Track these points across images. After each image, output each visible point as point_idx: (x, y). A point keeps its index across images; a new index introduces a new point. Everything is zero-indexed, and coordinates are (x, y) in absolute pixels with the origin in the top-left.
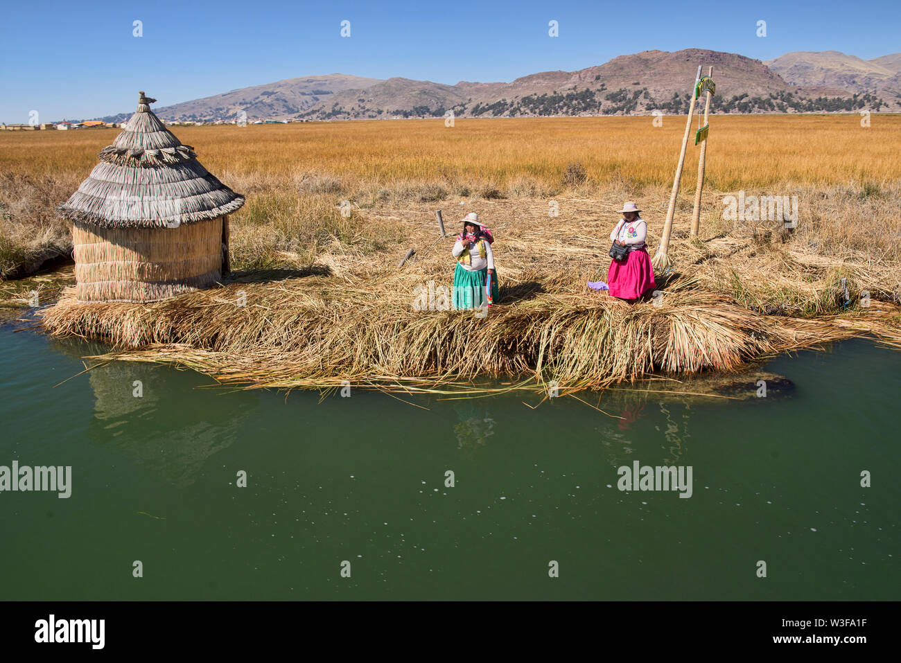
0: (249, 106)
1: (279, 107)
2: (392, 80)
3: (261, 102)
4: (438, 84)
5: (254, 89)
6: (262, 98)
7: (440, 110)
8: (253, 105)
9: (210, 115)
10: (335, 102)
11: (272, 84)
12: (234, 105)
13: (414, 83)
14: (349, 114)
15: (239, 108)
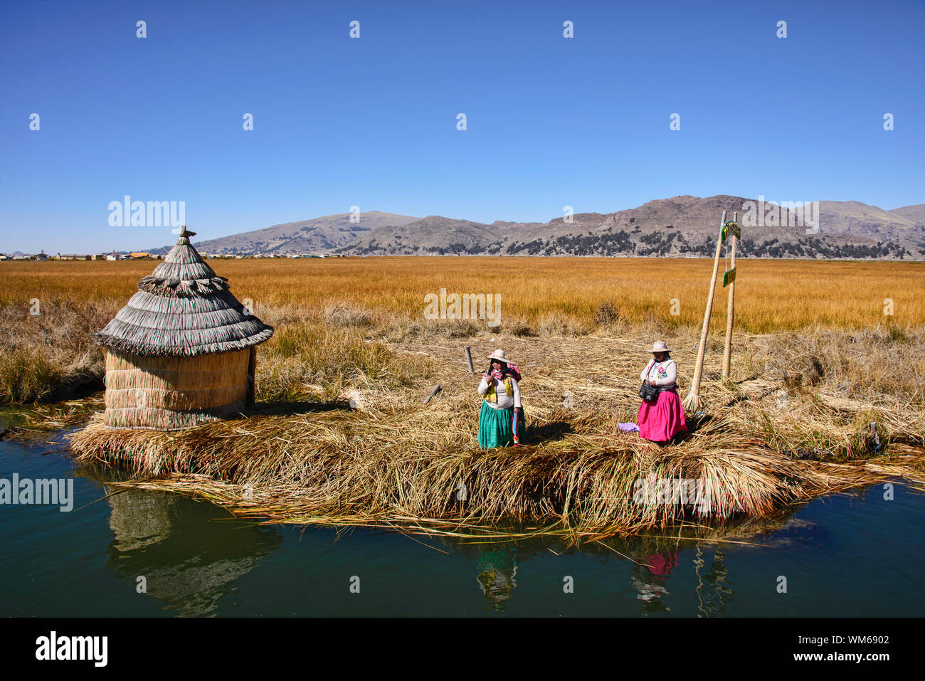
0: (288, 240)
1: (317, 242)
2: (430, 218)
3: (301, 237)
4: (475, 223)
5: (294, 225)
6: (301, 233)
7: (475, 247)
8: (292, 240)
9: (250, 249)
10: (373, 238)
11: (312, 220)
12: (274, 240)
13: (451, 221)
14: (385, 250)
15: (278, 243)
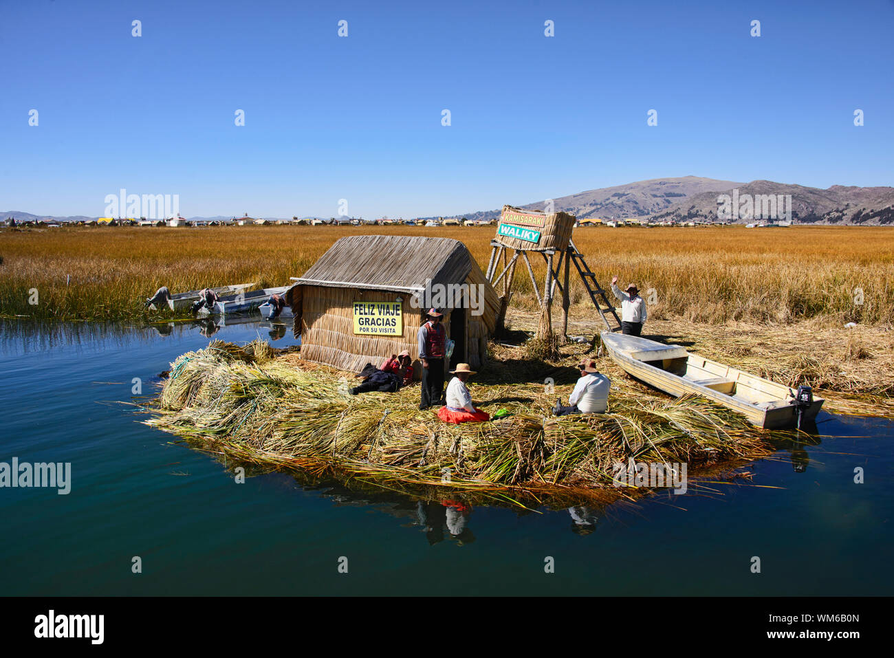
0: (599, 206)
1: (629, 208)
2: (756, 183)
3: (612, 203)
4: (809, 188)
5: (606, 191)
6: (612, 199)
7: (810, 215)
8: (603, 206)
10: (691, 205)
11: (623, 186)
12: (585, 206)
13: (780, 187)
14: (706, 217)
15: (589, 209)
